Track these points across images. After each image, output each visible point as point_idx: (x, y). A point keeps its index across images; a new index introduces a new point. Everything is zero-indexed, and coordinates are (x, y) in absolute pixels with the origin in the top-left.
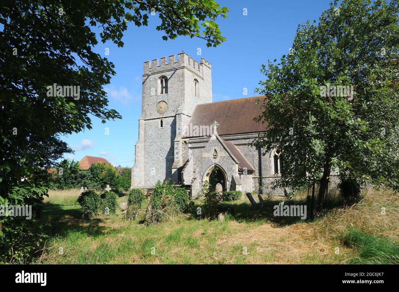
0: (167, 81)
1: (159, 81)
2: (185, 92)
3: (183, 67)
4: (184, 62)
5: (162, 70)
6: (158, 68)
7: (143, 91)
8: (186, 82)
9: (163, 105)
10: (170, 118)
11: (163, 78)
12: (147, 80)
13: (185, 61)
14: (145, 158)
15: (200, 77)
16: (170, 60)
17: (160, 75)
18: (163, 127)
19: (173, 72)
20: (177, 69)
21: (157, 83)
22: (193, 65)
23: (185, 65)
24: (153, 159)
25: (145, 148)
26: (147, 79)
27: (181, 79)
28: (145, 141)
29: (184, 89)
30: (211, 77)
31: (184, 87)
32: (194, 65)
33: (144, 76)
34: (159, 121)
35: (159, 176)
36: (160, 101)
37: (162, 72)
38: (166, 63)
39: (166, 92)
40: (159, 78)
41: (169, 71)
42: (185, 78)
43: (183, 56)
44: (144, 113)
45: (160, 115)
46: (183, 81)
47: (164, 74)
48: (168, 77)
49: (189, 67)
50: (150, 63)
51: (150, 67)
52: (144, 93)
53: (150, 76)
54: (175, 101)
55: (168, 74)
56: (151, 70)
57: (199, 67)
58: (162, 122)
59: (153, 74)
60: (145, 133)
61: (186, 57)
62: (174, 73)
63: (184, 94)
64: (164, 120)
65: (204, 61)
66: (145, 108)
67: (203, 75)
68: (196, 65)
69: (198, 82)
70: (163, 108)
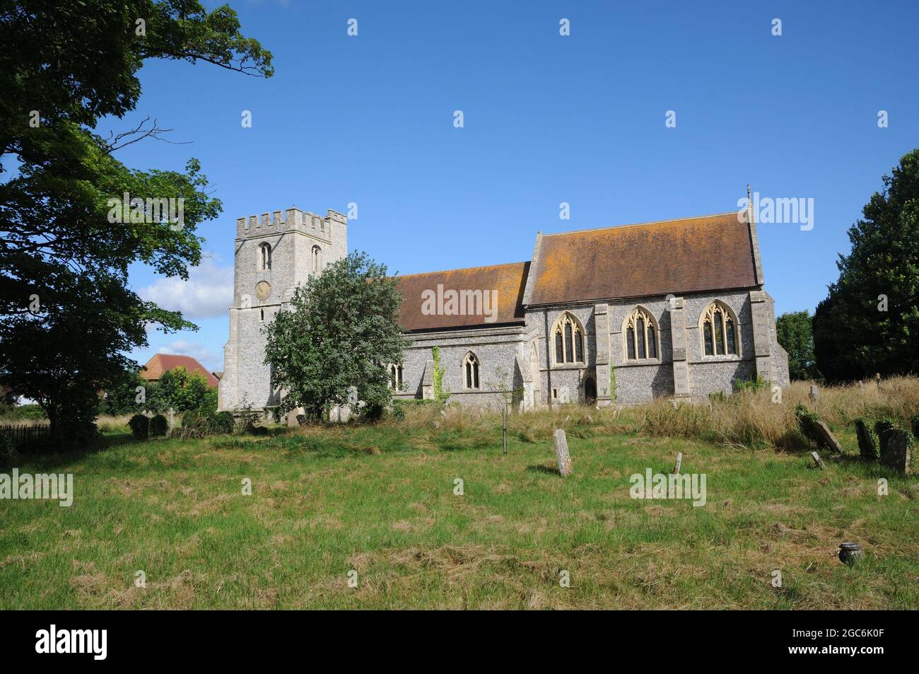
0: (270, 251)
1: (259, 250)
2: (296, 269)
3: (293, 231)
4: (294, 224)
5: (264, 233)
6: (257, 230)
7: (236, 264)
8: (297, 253)
9: (264, 287)
10: (274, 307)
11: (264, 245)
12: (242, 247)
13: (296, 221)
14: (238, 366)
15: (324, 241)
16: (274, 219)
17: (261, 240)
18: (264, 321)
19: (279, 237)
20: (284, 234)
21: (256, 253)
22: (311, 225)
23: (296, 228)
24: (251, 367)
25: (239, 351)
26: (242, 245)
27: (290, 249)
28: (239, 341)
29: (293, 265)
30: (346, 238)
31: (294, 261)
32: (313, 223)
33: (238, 240)
34: (259, 310)
35: (258, 392)
36: (260, 280)
37: (263, 236)
38: (270, 223)
39: (270, 268)
40: (260, 245)
41: (273, 235)
42: (296, 247)
43: (294, 214)
44: (237, 297)
45: (260, 303)
46: (292, 252)
47: (265, 240)
48: (273, 245)
49: (303, 229)
50: (246, 222)
51: (246, 227)
52: (237, 267)
53: (246, 242)
54: (281, 282)
55: (272, 241)
56: (248, 231)
57: (322, 226)
58: (262, 312)
59: (251, 238)
60: (239, 329)
61: (298, 215)
62: (281, 239)
63: (294, 272)
64: (265, 310)
65: (332, 215)
66: (238, 290)
67: (330, 237)
68: (316, 224)
69: (320, 249)
70: (265, 291)
